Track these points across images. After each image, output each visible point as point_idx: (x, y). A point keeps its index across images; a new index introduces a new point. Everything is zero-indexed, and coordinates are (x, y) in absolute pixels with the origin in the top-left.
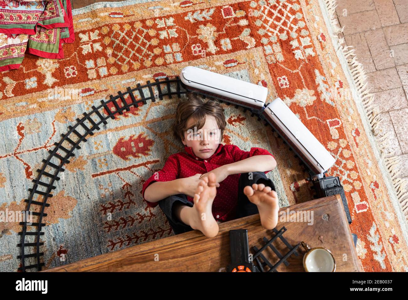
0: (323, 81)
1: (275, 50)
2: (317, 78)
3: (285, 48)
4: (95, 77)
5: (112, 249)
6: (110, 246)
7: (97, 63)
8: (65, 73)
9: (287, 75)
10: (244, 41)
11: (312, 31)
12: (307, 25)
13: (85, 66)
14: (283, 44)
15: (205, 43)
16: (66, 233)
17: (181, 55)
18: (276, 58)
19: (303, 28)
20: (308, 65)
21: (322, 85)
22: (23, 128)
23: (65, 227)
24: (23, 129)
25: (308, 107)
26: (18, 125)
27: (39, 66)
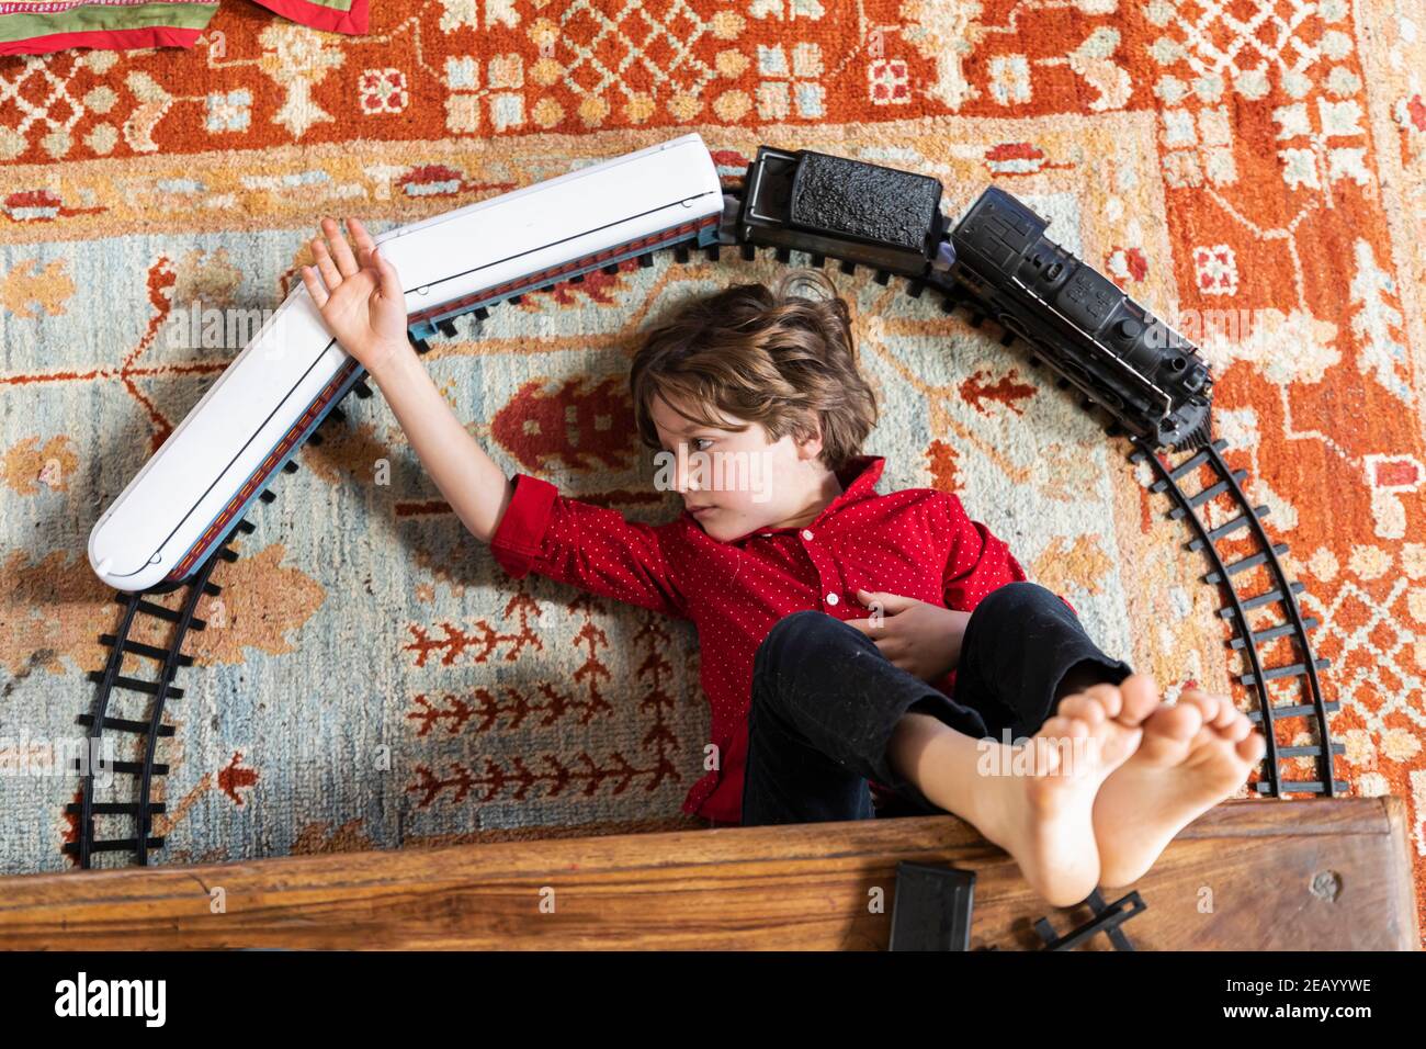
0: (1383, 293)
1: (1206, 135)
2: (1359, 275)
3: (1248, 130)
4: (473, 125)
5: (424, 803)
6: (419, 791)
7: (491, 76)
8: (362, 94)
9: (1235, 245)
10: (1087, 79)
11: (1377, 81)
12: (1361, 53)
13: (443, 79)
14: (1245, 115)
15: (929, 61)
16: (263, 706)
17: (821, 92)
18: (1203, 168)
19: (1342, 62)
20: (1333, 219)
21: (1376, 310)
22: (169, 279)
23: (262, 686)
24: (172, 285)
25: (1299, 390)
26: (154, 263)
27: (267, 50)
